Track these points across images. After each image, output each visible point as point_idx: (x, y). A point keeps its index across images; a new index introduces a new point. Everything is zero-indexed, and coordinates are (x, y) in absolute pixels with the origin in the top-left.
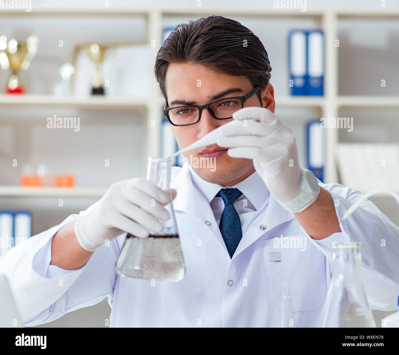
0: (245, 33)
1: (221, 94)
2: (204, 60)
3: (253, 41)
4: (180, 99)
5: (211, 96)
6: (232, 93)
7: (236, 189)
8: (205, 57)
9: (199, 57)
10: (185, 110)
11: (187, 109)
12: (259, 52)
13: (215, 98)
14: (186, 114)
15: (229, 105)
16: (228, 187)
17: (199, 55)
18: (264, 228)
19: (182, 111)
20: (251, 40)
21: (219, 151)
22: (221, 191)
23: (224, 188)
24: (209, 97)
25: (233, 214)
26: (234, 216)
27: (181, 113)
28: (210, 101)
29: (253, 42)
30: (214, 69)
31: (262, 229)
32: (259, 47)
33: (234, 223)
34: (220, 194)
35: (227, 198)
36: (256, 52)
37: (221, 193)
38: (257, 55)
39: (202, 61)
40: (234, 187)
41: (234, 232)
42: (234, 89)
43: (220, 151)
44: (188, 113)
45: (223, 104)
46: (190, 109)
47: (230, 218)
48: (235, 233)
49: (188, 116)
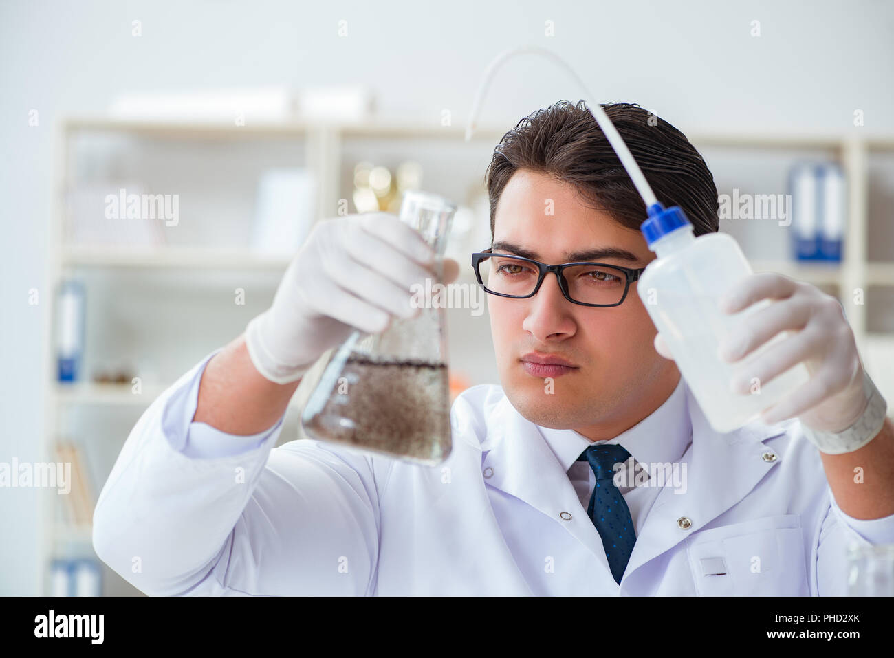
0: (684, 153)
1: (590, 254)
2: (574, 176)
3: (696, 174)
4: (511, 241)
5: (570, 252)
6: (612, 257)
7: (619, 445)
8: (580, 170)
9: (570, 167)
10: (516, 267)
11: (521, 265)
12: (701, 198)
13: (578, 257)
14: (516, 274)
15: (603, 279)
16: (601, 442)
17: (569, 162)
18: (687, 525)
19: (509, 266)
20: (690, 170)
21: (557, 365)
22: (588, 451)
23: (594, 444)
24: (566, 253)
25: (615, 498)
26: (616, 502)
27: (507, 270)
28: (567, 261)
29: (696, 176)
30: (590, 201)
31: (682, 525)
32: (705, 190)
33: (617, 515)
34: (586, 457)
35: (600, 464)
36: (691, 194)
37: (589, 455)
38: (691, 201)
39: (571, 176)
40: (614, 442)
41: (620, 534)
42: (620, 252)
43: (561, 366)
44: (519, 274)
45: (591, 275)
46: (526, 267)
47: (608, 507)
48: (621, 537)
49: (519, 279)
